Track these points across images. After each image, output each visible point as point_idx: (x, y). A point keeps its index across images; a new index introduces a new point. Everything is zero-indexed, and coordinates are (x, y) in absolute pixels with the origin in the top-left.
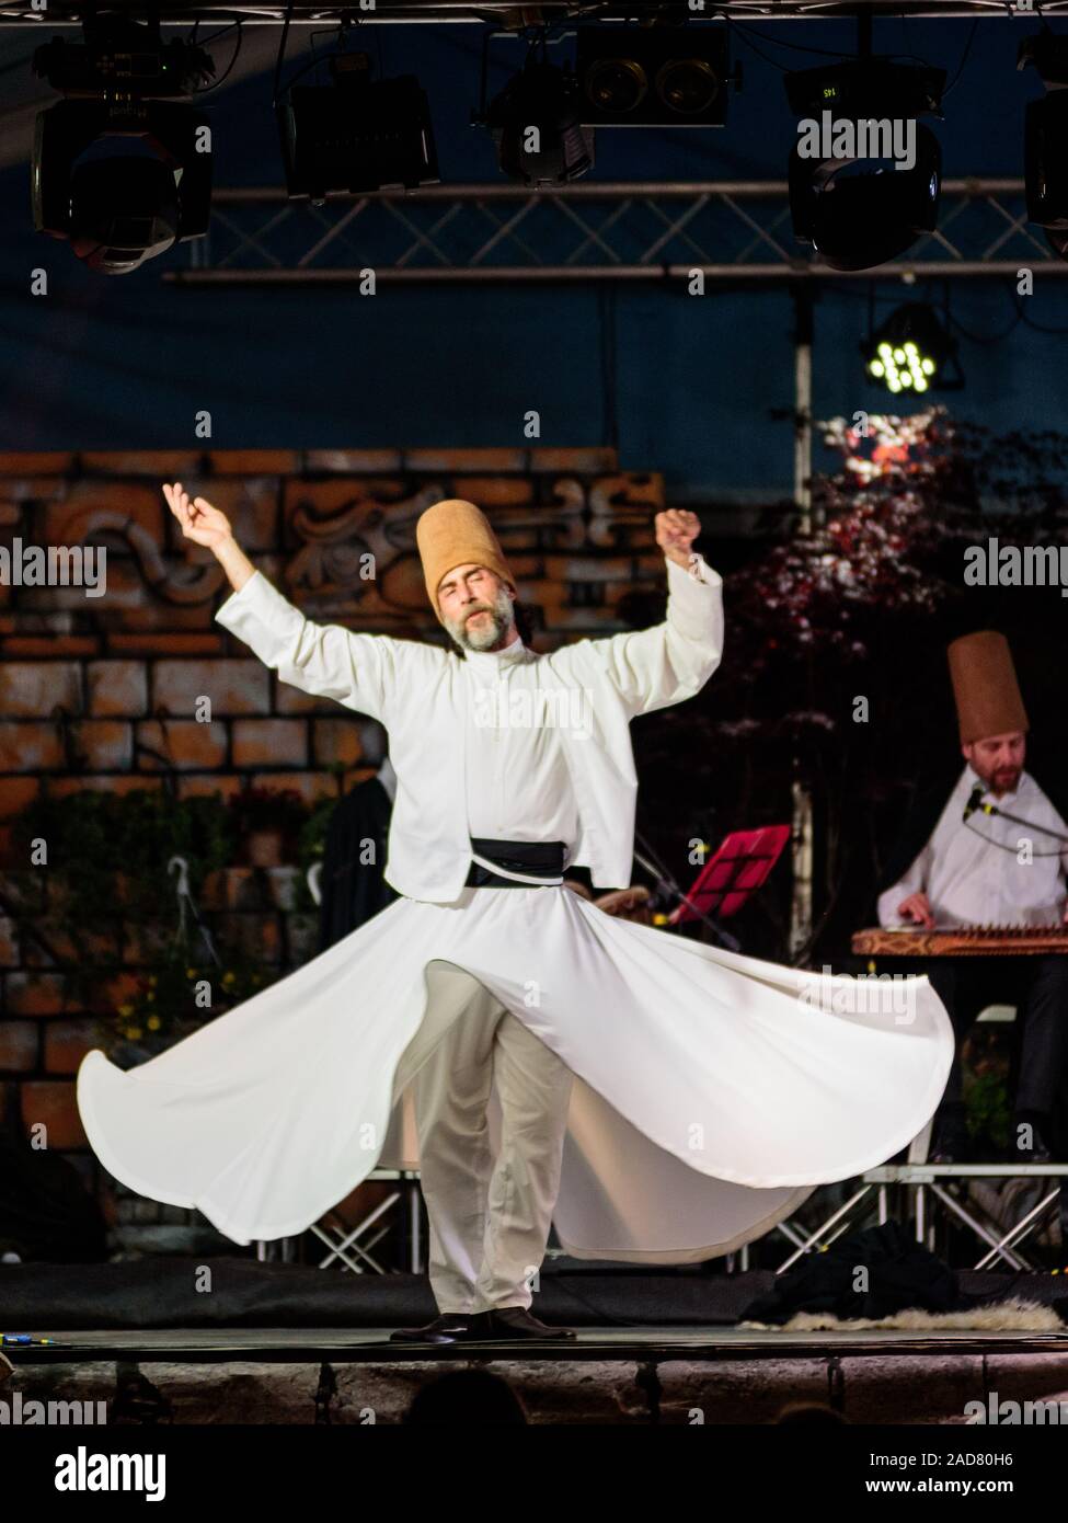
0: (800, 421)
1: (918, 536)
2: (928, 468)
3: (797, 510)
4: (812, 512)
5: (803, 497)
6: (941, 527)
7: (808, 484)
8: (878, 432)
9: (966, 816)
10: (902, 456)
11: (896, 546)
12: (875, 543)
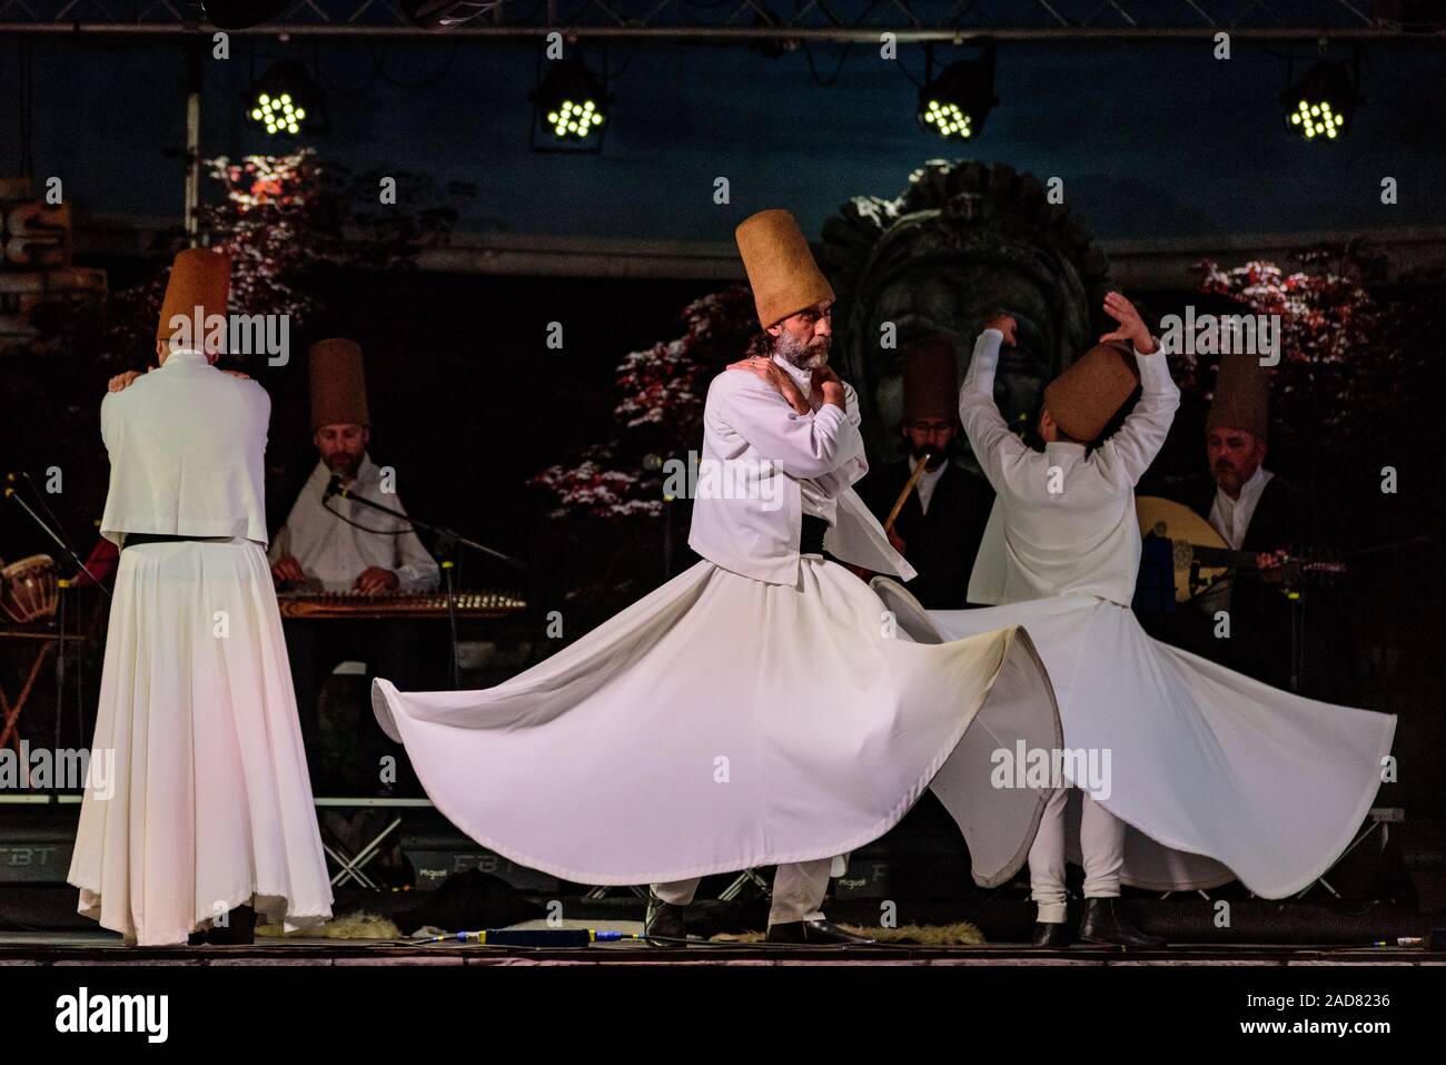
0: (190, 159)
1: (288, 258)
2: (298, 201)
3: (186, 235)
4: (198, 236)
5: (191, 224)
6: (308, 251)
7: (194, 213)
8: (258, 169)
9: (325, 499)
10: (276, 190)
11: (269, 267)
12: (253, 264)
